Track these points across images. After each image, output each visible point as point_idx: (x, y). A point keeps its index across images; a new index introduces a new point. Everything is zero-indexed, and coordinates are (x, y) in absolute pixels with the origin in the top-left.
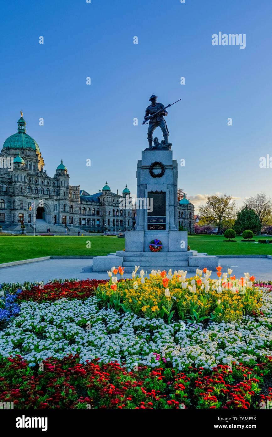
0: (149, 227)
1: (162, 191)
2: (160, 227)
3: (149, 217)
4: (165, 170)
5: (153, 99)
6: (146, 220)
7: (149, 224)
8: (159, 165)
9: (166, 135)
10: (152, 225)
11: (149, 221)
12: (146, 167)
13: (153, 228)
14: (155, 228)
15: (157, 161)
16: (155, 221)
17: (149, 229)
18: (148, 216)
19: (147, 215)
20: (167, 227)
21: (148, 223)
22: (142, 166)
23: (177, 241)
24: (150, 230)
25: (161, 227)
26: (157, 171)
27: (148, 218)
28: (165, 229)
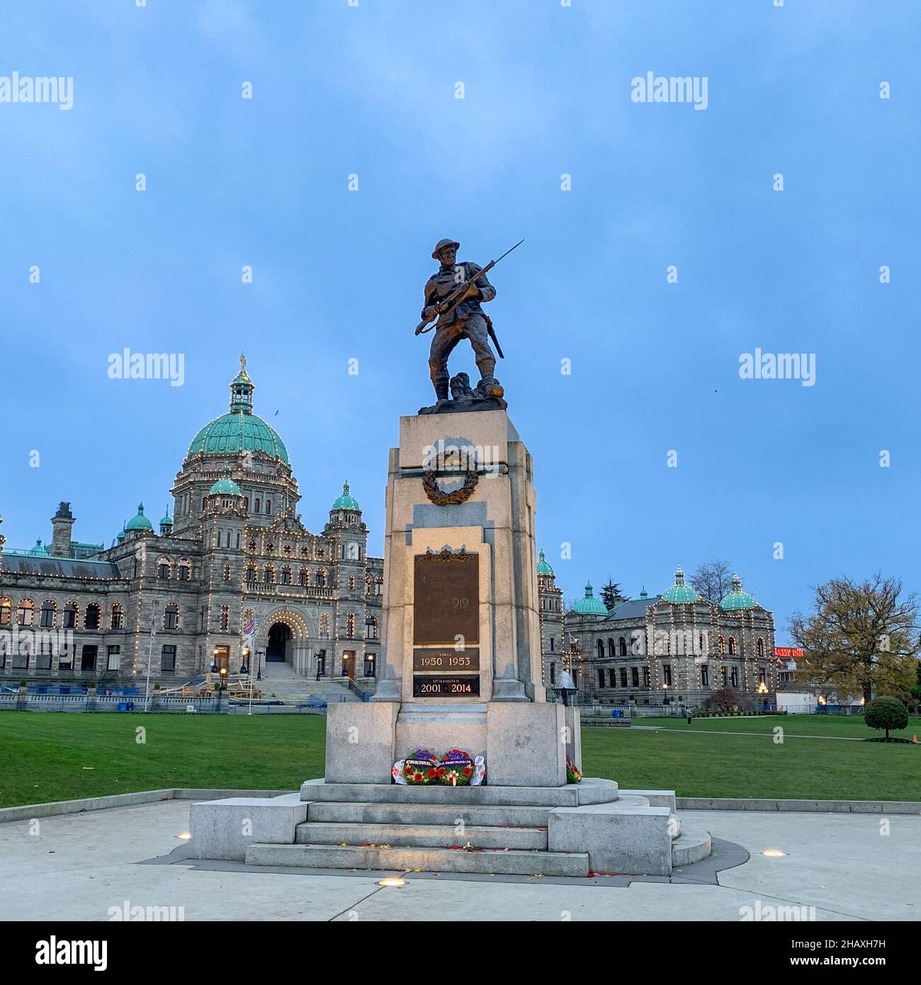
0: (420, 687)
1: (463, 550)
2: (457, 688)
3: (420, 647)
4: (477, 478)
5: (446, 251)
6: (410, 661)
7: (417, 673)
9: (485, 362)
10: (430, 680)
11: (417, 665)
12: (413, 471)
13: (432, 688)
14: (438, 688)
16: (439, 662)
17: (417, 693)
18: (414, 644)
19: (412, 642)
20: (485, 684)
21: (415, 669)
22: (403, 468)
23: (518, 744)
24: (420, 699)
25: (463, 688)
26: (450, 484)
27: (414, 650)
28: (476, 691)
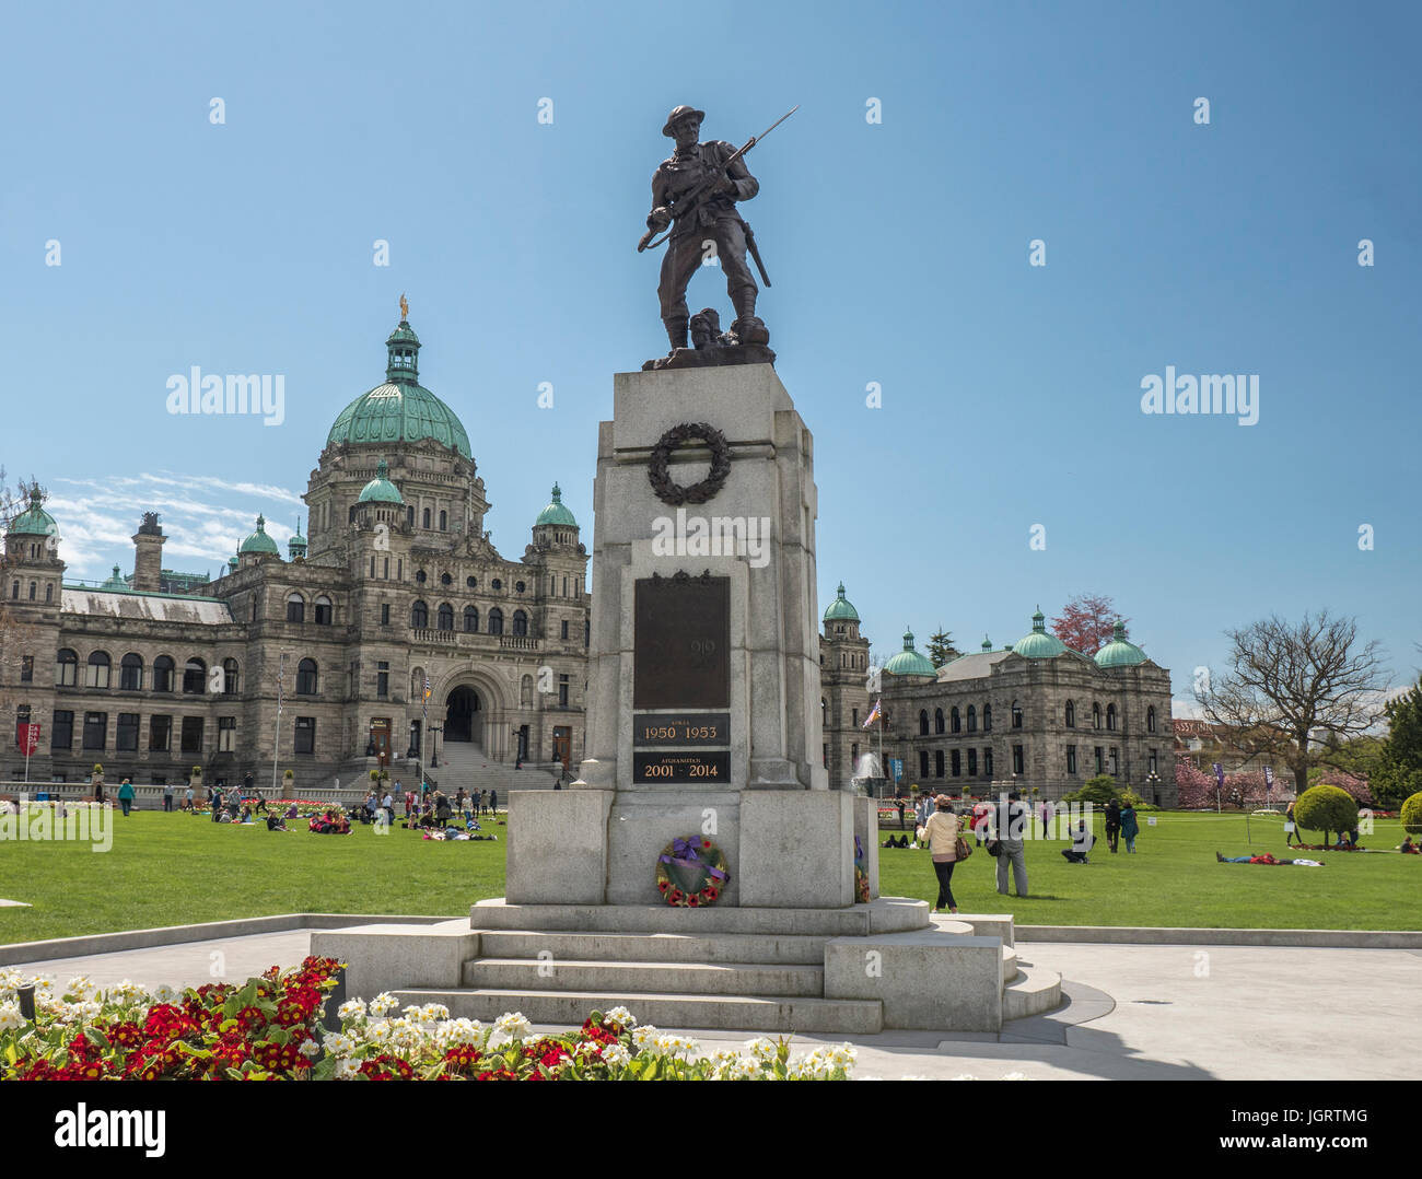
0: (644, 769)
1: (707, 572)
2: (696, 770)
3: (643, 712)
4: (728, 465)
5: (683, 125)
6: (628, 732)
7: (640, 749)
8: (701, 441)
9: (741, 292)
10: (657, 759)
11: (639, 737)
12: (634, 455)
13: (661, 771)
14: (670, 771)
15: (690, 421)
16: (671, 733)
17: (639, 777)
18: (635, 708)
19: (631, 704)
20: (738, 766)
21: (636, 744)
22: (619, 451)
23: (784, 848)
24: (645, 786)
25: (705, 770)
26: (687, 473)
27: (635, 716)
28: (724, 776)
